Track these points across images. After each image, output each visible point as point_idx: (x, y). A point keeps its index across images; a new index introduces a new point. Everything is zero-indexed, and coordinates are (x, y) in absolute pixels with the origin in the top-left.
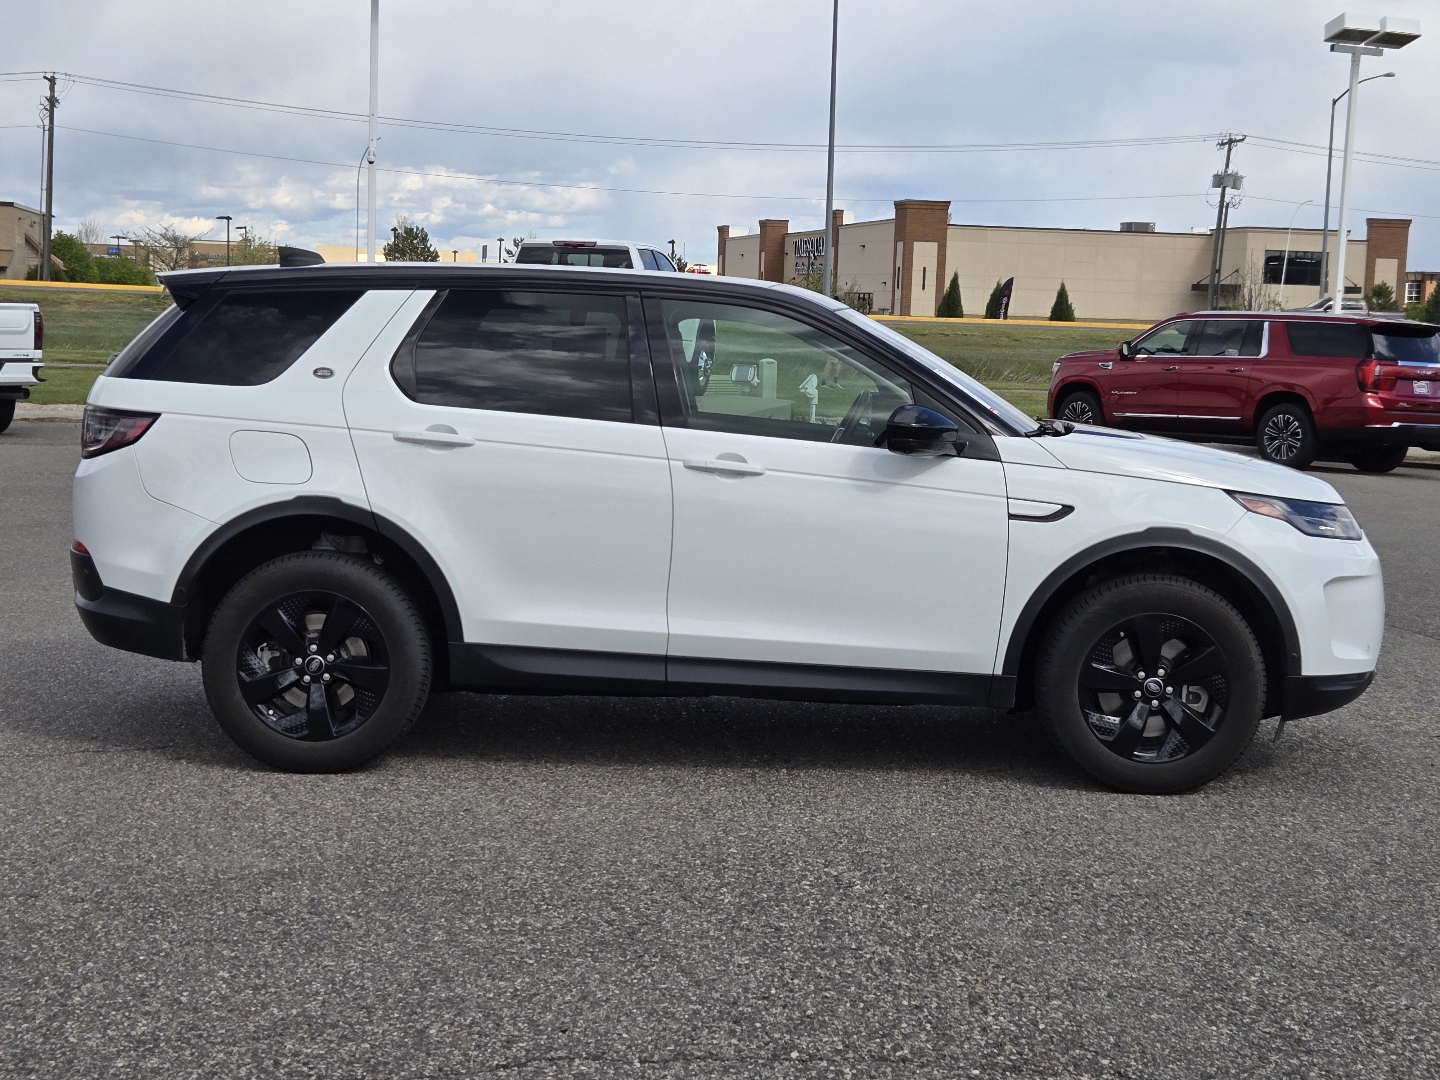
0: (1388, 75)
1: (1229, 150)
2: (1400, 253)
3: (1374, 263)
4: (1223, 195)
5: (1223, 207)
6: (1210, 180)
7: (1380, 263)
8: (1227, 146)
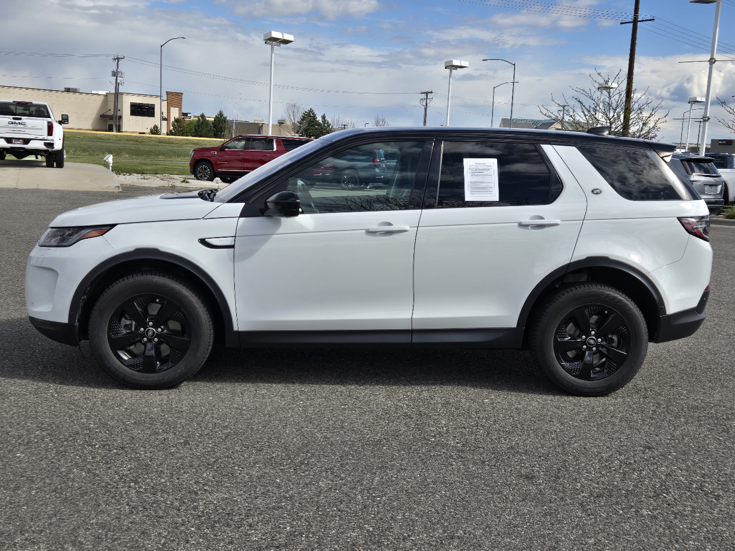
0: (183, 38)
1: (118, 62)
2: (179, 105)
3: (170, 109)
4: (116, 80)
5: (117, 85)
6: (110, 74)
7: (172, 109)
8: (117, 60)
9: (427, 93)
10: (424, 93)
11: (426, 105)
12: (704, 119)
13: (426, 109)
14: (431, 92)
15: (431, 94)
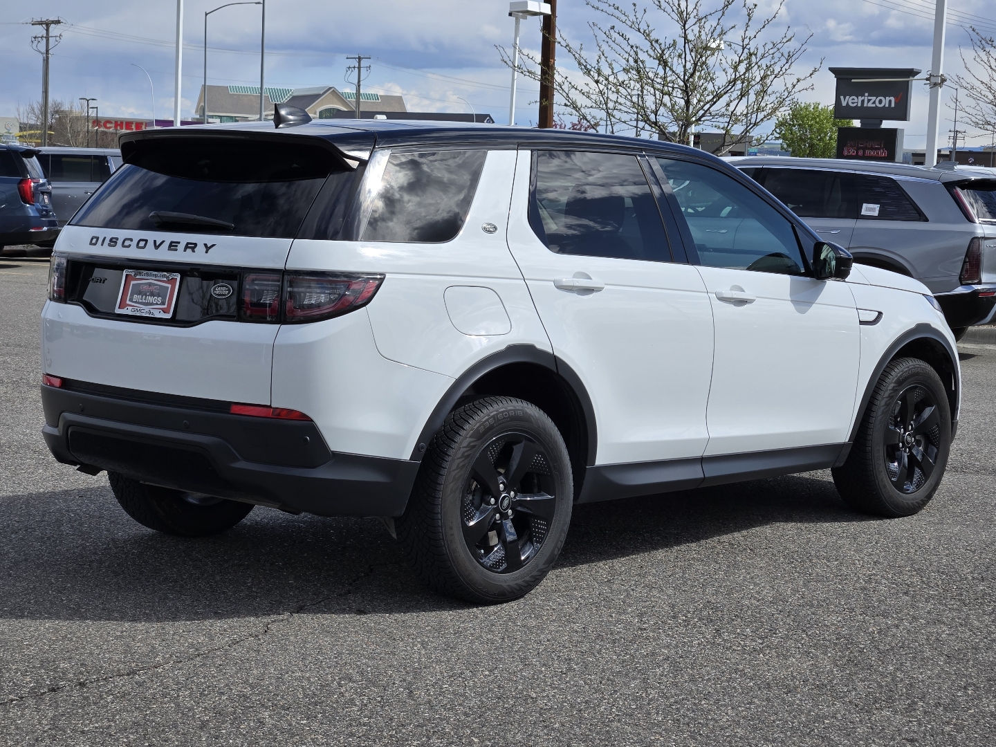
9: (47, 24)
10: (41, 23)
11: (47, 51)
12: (933, 80)
13: (46, 61)
14: (58, 22)
15: (59, 26)
